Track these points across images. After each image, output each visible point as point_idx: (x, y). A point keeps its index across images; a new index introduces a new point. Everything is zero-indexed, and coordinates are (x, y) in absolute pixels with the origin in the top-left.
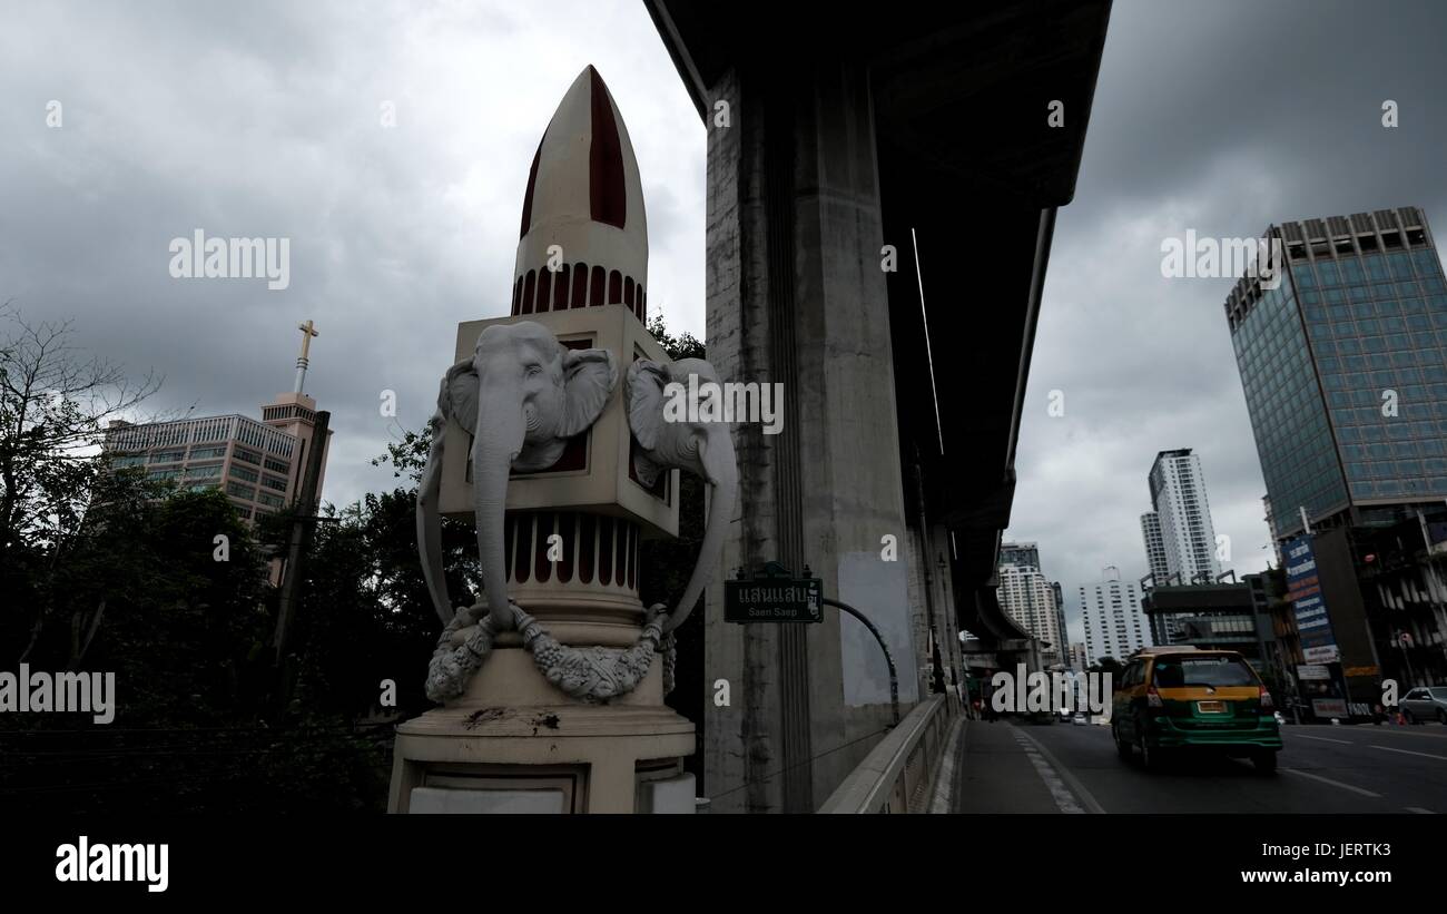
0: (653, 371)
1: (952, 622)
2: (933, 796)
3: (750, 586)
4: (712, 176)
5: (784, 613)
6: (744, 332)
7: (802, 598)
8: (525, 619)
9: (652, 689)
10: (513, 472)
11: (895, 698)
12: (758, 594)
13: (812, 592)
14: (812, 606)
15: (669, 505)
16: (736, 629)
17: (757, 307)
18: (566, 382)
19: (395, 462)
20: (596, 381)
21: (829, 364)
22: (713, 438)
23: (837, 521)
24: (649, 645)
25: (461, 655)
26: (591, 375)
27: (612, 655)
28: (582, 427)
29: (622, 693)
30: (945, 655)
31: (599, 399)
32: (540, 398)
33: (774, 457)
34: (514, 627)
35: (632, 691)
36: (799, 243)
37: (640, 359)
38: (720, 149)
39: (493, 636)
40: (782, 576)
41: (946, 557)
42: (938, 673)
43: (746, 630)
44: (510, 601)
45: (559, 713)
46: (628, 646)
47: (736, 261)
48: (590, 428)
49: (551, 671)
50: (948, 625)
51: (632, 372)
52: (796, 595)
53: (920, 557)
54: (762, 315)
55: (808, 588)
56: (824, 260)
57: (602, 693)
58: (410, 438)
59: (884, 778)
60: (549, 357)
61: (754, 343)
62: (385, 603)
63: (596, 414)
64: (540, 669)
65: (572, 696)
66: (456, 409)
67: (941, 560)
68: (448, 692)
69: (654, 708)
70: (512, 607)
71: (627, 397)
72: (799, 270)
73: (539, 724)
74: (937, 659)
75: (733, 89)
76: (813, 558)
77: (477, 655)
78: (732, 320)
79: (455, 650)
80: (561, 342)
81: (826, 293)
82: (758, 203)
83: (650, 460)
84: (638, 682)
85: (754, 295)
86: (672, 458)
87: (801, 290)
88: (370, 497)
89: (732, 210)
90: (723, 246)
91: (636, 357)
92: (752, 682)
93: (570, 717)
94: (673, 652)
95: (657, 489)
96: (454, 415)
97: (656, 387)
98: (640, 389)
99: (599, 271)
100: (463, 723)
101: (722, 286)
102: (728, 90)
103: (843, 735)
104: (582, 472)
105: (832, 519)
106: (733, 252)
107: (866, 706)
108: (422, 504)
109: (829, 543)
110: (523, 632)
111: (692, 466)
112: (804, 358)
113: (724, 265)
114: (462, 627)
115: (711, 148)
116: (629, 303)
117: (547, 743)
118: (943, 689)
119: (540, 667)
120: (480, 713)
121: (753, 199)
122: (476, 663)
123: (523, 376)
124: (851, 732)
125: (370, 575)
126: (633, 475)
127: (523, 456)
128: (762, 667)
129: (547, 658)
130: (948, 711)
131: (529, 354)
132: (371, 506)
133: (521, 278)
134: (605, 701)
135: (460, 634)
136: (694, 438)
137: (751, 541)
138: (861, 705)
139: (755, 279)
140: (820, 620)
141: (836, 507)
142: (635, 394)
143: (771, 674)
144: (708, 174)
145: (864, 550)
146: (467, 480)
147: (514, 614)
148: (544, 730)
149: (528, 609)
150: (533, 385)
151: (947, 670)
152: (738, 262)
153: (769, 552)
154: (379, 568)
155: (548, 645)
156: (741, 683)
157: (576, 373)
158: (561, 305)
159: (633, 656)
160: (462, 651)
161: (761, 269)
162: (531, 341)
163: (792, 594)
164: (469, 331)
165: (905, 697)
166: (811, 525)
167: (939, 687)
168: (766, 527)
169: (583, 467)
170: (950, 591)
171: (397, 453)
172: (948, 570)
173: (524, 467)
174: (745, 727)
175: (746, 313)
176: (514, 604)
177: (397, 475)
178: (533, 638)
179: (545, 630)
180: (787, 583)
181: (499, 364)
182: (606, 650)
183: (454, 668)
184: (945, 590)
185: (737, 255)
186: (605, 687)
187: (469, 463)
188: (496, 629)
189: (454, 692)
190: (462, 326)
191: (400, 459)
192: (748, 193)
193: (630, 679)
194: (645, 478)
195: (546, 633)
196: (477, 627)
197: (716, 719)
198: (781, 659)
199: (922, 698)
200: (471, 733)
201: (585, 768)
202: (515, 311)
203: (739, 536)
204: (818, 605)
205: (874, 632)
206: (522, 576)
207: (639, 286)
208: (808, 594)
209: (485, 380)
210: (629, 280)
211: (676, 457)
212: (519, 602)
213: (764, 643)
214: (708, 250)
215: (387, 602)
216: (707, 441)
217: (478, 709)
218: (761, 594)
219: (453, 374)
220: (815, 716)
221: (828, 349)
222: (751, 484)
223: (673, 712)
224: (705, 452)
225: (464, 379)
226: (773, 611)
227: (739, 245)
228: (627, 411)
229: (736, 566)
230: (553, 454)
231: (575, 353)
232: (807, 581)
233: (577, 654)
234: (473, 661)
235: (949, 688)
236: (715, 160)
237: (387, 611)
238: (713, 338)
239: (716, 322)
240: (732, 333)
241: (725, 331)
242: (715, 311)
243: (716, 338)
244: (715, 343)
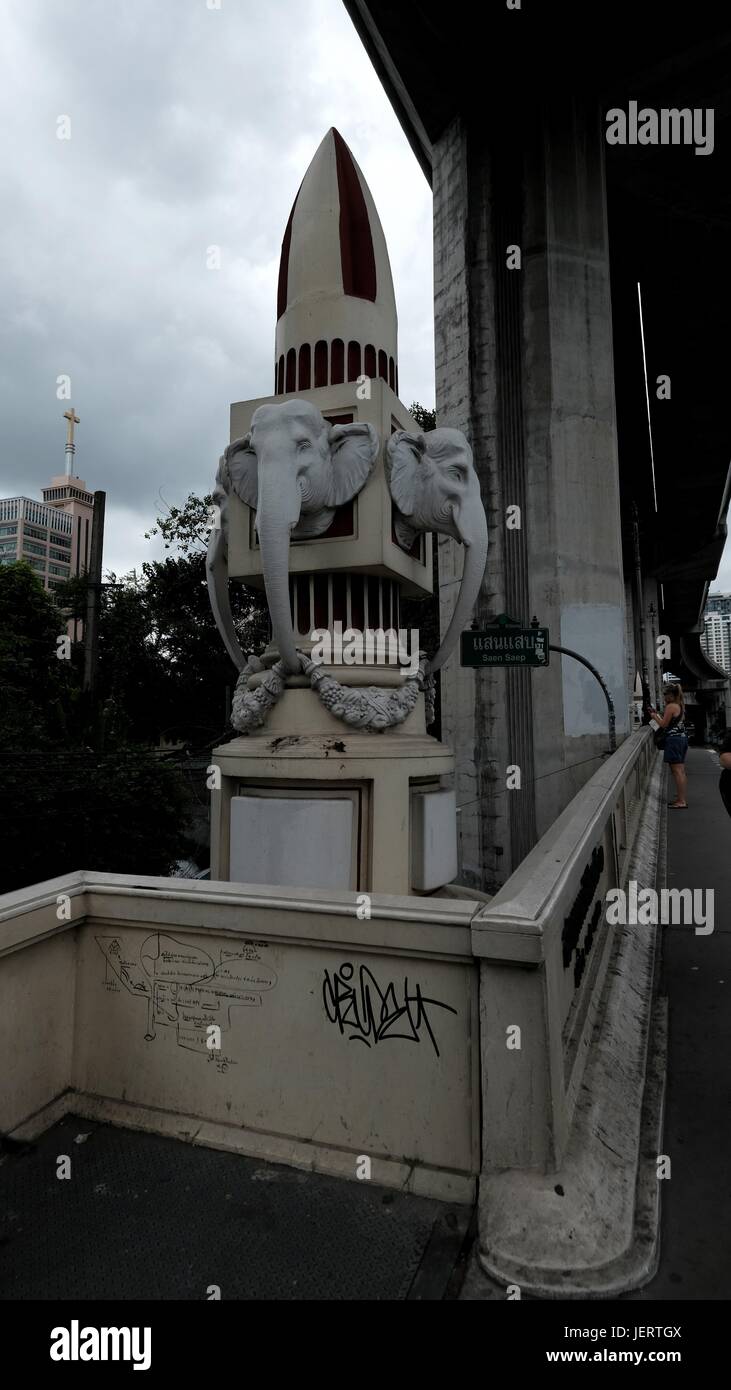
0: (408, 443)
1: (658, 664)
2: (643, 809)
3: (483, 635)
4: (438, 239)
5: (514, 658)
6: (473, 400)
7: (530, 645)
8: (312, 664)
9: (417, 722)
10: (292, 540)
11: (612, 729)
12: (490, 643)
13: (539, 640)
14: (540, 652)
15: (425, 565)
16: (470, 671)
17: (485, 374)
18: (332, 455)
20: (359, 453)
21: (555, 428)
22: (464, 502)
23: (561, 577)
24: (413, 685)
25: (260, 694)
26: (354, 448)
27: (385, 694)
28: (349, 496)
29: (394, 725)
30: (652, 693)
31: (363, 471)
32: (311, 472)
33: (501, 519)
34: (302, 671)
35: (402, 722)
36: (527, 305)
37: (398, 431)
38: (447, 208)
39: (284, 679)
40: (512, 626)
41: (654, 606)
43: (477, 674)
44: (295, 649)
45: (344, 740)
46: (396, 686)
47: (465, 328)
48: (356, 497)
49: (336, 707)
50: (655, 668)
51: (391, 444)
52: (525, 642)
54: (490, 382)
55: (536, 636)
56: (551, 321)
57: (378, 724)
58: (174, 512)
59: (611, 793)
60: (316, 433)
61: (482, 410)
63: (361, 484)
64: (325, 705)
65: (353, 727)
66: (235, 483)
67: (650, 609)
68: (250, 724)
69: (419, 736)
70: (299, 655)
71: (388, 466)
72: (526, 335)
73: (329, 748)
75: (458, 141)
76: (537, 609)
77: (272, 694)
78: (462, 389)
79: (254, 690)
80: (325, 418)
82: (485, 266)
83: (409, 526)
84: (407, 715)
85: (482, 361)
86: (429, 522)
87: (528, 354)
89: (458, 275)
90: (451, 313)
91: (394, 429)
92: (483, 717)
93: (354, 743)
95: (414, 551)
96: (235, 488)
97: (412, 457)
98: (398, 460)
99: (353, 344)
100: (267, 748)
101: (451, 354)
102: (454, 143)
103: (563, 760)
104: (352, 537)
105: (556, 575)
106: (461, 318)
107: (584, 736)
108: (211, 569)
109: (553, 596)
110: (310, 675)
111: (447, 528)
112: (531, 423)
113: (452, 333)
114: (254, 673)
115: (438, 207)
116: (384, 375)
117: (336, 764)
119: (326, 703)
120: (279, 740)
121: (481, 262)
122: (272, 701)
123: (296, 450)
124: (570, 757)
126: (395, 540)
127: (299, 525)
128: (491, 705)
129: (331, 696)
131: (300, 431)
133: (282, 357)
134: (380, 731)
135: (254, 677)
136: (448, 503)
137: (483, 597)
138: (579, 735)
139: (483, 345)
140: (546, 664)
141: (560, 563)
142: (394, 464)
143: (500, 710)
145: (585, 602)
146: (251, 548)
147: (300, 660)
148: (334, 753)
150: (305, 459)
152: (467, 329)
153: (498, 606)
154: (156, 626)
155: (332, 686)
156: (474, 717)
157: (340, 447)
158: (321, 382)
159: (402, 694)
160: (260, 691)
161: (489, 335)
162: (301, 419)
163: (521, 642)
164: (241, 411)
165: (621, 728)
166: (537, 581)
168: (494, 585)
169: (351, 533)
172: (657, 619)
173: (301, 536)
174: (478, 754)
175: (475, 380)
176: (300, 652)
178: (318, 680)
179: (328, 672)
180: (515, 633)
181: (273, 442)
182: (379, 689)
183: (255, 705)
184: (654, 637)
185: (465, 322)
186: (380, 720)
187: (252, 532)
188: (287, 673)
189: (256, 724)
190: (233, 406)
191: (168, 533)
192: (475, 255)
193: (401, 713)
194: (405, 541)
195: (329, 676)
196: (271, 672)
198: (509, 695)
200: (274, 755)
201: (369, 783)
202: (279, 390)
204: (545, 651)
205: (596, 673)
206: (304, 627)
207: (391, 358)
208: (536, 642)
209: (262, 456)
210: (382, 353)
211: (432, 521)
212: (304, 651)
213: (493, 684)
214: (436, 318)
216: (460, 506)
217: (278, 737)
218: (494, 643)
219: (231, 452)
220: (538, 744)
221: (554, 413)
223: (433, 740)
224: (459, 516)
225: (241, 458)
226: (504, 657)
227: (467, 311)
228: (389, 482)
229: (470, 618)
230: (324, 522)
231: (339, 428)
232: (535, 630)
233: (356, 693)
234: (270, 699)
236: (441, 222)
238: (443, 407)
239: (445, 391)
240: (461, 401)
241: (454, 400)
242: (445, 381)
243: (445, 407)
244: (445, 412)
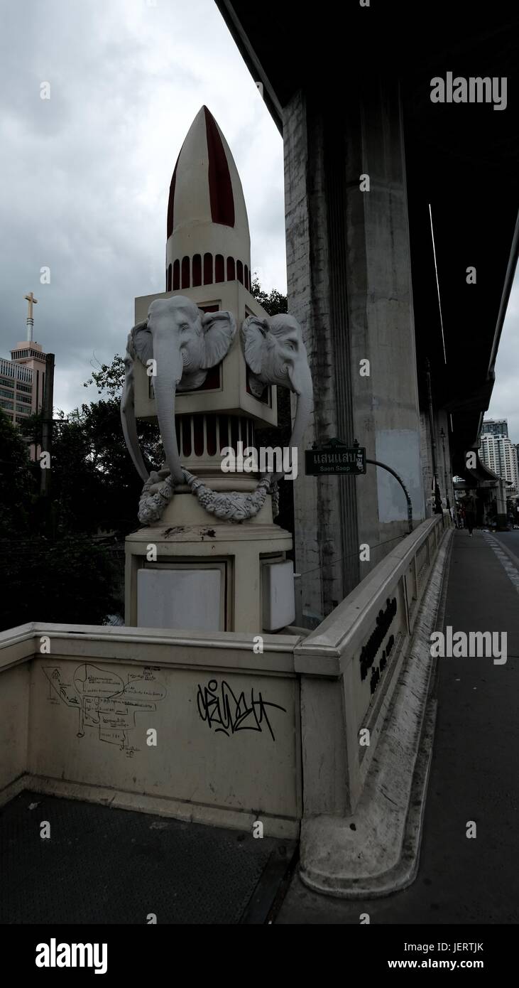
0: (258, 324)
1: (448, 470)
2: (432, 572)
3: (320, 453)
4: (288, 175)
5: (342, 469)
6: (313, 288)
7: (353, 460)
8: (191, 477)
9: (266, 515)
10: (177, 391)
11: (410, 517)
12: (325, 458)
13: (359, 456)
14: (359, 465)
15: (271, 407)
16: (312, 479)
17: (321, 270)
18: (205, 334)
19: (97, 384)
20: (224, 333)
21: (370, 307)
22: (297, 365)
23: (375, 411)
24: (264, 490)
25: (157, 498)
26: (219, 329)
27: (242, 496)
28: (216, 362)
29: (250, 518)
30: (442, 491)
31: (226, 344)
32: (190, 345)
33: (334, 371)
34: (185, 482)
35: (255, 516)
36: (349, 222)
37: (250, 316)
38: (293, 154)
39: (174, 487)
40: (341, 447)
41: (446, 431)
42: (438, 502)
43: (318, 479)
44: (182, 467)
45: (215, 529)
46: (251, 491)
47: (306, 238)
48: (221, 362)
49: (209, 506)
50: (446, 473)
51: (245, 325)
52: (349, 457)
53: (429, 431)
54: (324, 276)
55: (357, 453)
56: (366, 233)
57: (238, 517)
58: (105, 368)
59: (402, 561)
60: (193, 318)
61: (320, 296)
62: (100, 469)
63: (224, 353)
64: (202, 505)
65: (222, 519)
66: (139, 354)
67: (442, 433)
68: (151, 519)
69: (268, 525)
70: (183, 471)
71: (243, 341)
72: (350, 242)
73: (204, 534)
74: (437, 494)
75: (301, 106)
76: (360, 436)
77: (166, 498)
78: (305, 280)
79: (152, 495)
80: (199, 308)
81: (368, 257)
82: (320, 194)
83: (259, 381)
84: (258, 511)
85: (319, 261)
86: (272, 378)
87: (351, 255)
88: (84, 407)
89: (302, 200)
90: (297, 227)
91: (247, 315)
92: (323, 510)
93: (221, 531)
94: (278, 494)
95: (263, 398)
96: (138, 358)
97: (260, 334)
98: (250, 336)
99: (219, 258)
100: (162, 535)
101: (297, 256)
102: (297, 108)
103: (378, 538)
104: (220, 389)
105: (372, 410)
106: (304, 231)
107: (392, 522)
108: (124, 412)
109: (370, 426)
110: (191, 485)
111: (284, 383)
112: (353, 304)
113: (298, 241)
114: (154, 483)
115: (287, 152)
116: (240, 279)
117: (210, 545)
118: (441, 512)
119: (202, 504)
120: (171, 529)
121: (318, 191)
122: (165, 503)
123: (179, 330)
124: (383, 537)
125: (90, 452)
126: (249, 390)
127: (182, 382)
128: (328, 501)
129: (206, 499)
130: (443, 524)
131: (181, 317)
132: (86, 412)
133: (170, 265)
134: (240, 522)
135: (154, 487)
136: (285, 365)
137: (321, 425)
138: (389, 522)
139: (320, 250)
140: (364, 472)
141: (374, 402)
142: (247, 340)
143: (334, 505)
144: (285, 174)
145: (392, 429)
146: (150, 397)
147: (184, 474)
148: (207, 538)
149: (192, 472)
150: (185, 336)
151: (444, 500)
152: (308, 238)
153: (332, 432)
154: (94, 448)
155: (206, 491)
156: (316, 511)
157: (210, 328)
158: (197, 283)
159: (254, 497)
160: (157, 496)
161: (324, 243)
162: (182, 309)
163: (347, 458)
164: (142, 303)
165: (417, 516)
166: (358, 414)
167: (438, 510)
168: (330, 416)
169: (219, 387)
170: (447, 452)
171: (98, 379)
172: (447, 439)
173: (183, 389)
174: (319, 535)
175: (314, 275)
176: (185, 469)
177: (100, 393)
178: (197, 488)
179: (204, 482)
180: (343, 451)
181: (164, 325)
182: (238, 493)
183: (154, 505)
184: (444, 451)
185: (307, 234)
186: (240, 514)
187: (150, 387)
188: (175, 483)
189: (155, 519)
190: (136, 299)
191: (100, 382)
192: (314, 187)
193: (254, 509)
194: (256, 391)
195: (204, 485)
196: (164, 482)
197: (302, 531)
198: (340, 495)
199: (427, 517)
200: (167, 540)
201: (232, 558)
202: (169, 289)
203: (312, 422)
204: (363, 463)
205: (398, 479)
206: (187, 453)
207: (246, 266)
208: (357, 457)
209: (155, 336)
210: (239, 262)
211: (275, 378)
212: (187, 468)
213: (329, 487)
214: (287, 230)
215: (101, 469)
216: (293, 367)
217: (169, 528)
218: (328, 458)
219: (135, 331)
220: (361, 528)
221: (369, 297)
222: (319, 389)
223: (279, 527)
224: (292, 375)
225: (142, 335)
226: (335, 468)
227: (308, 226)
228: (244, 351)
229: (311, 441)
230: (200, 380)
231: (209, 315)
232: (356, 449)
233: (223, 496)
234: (164, 502)
235: (445, 511)
236: (290, 163)
237: (101, 474)
238: (292, 293)
239: (294, 282)
240: (304, 289)
241: (300, 288)
242: (293, 274)
243: (294, 293)
244: (294, 297)
